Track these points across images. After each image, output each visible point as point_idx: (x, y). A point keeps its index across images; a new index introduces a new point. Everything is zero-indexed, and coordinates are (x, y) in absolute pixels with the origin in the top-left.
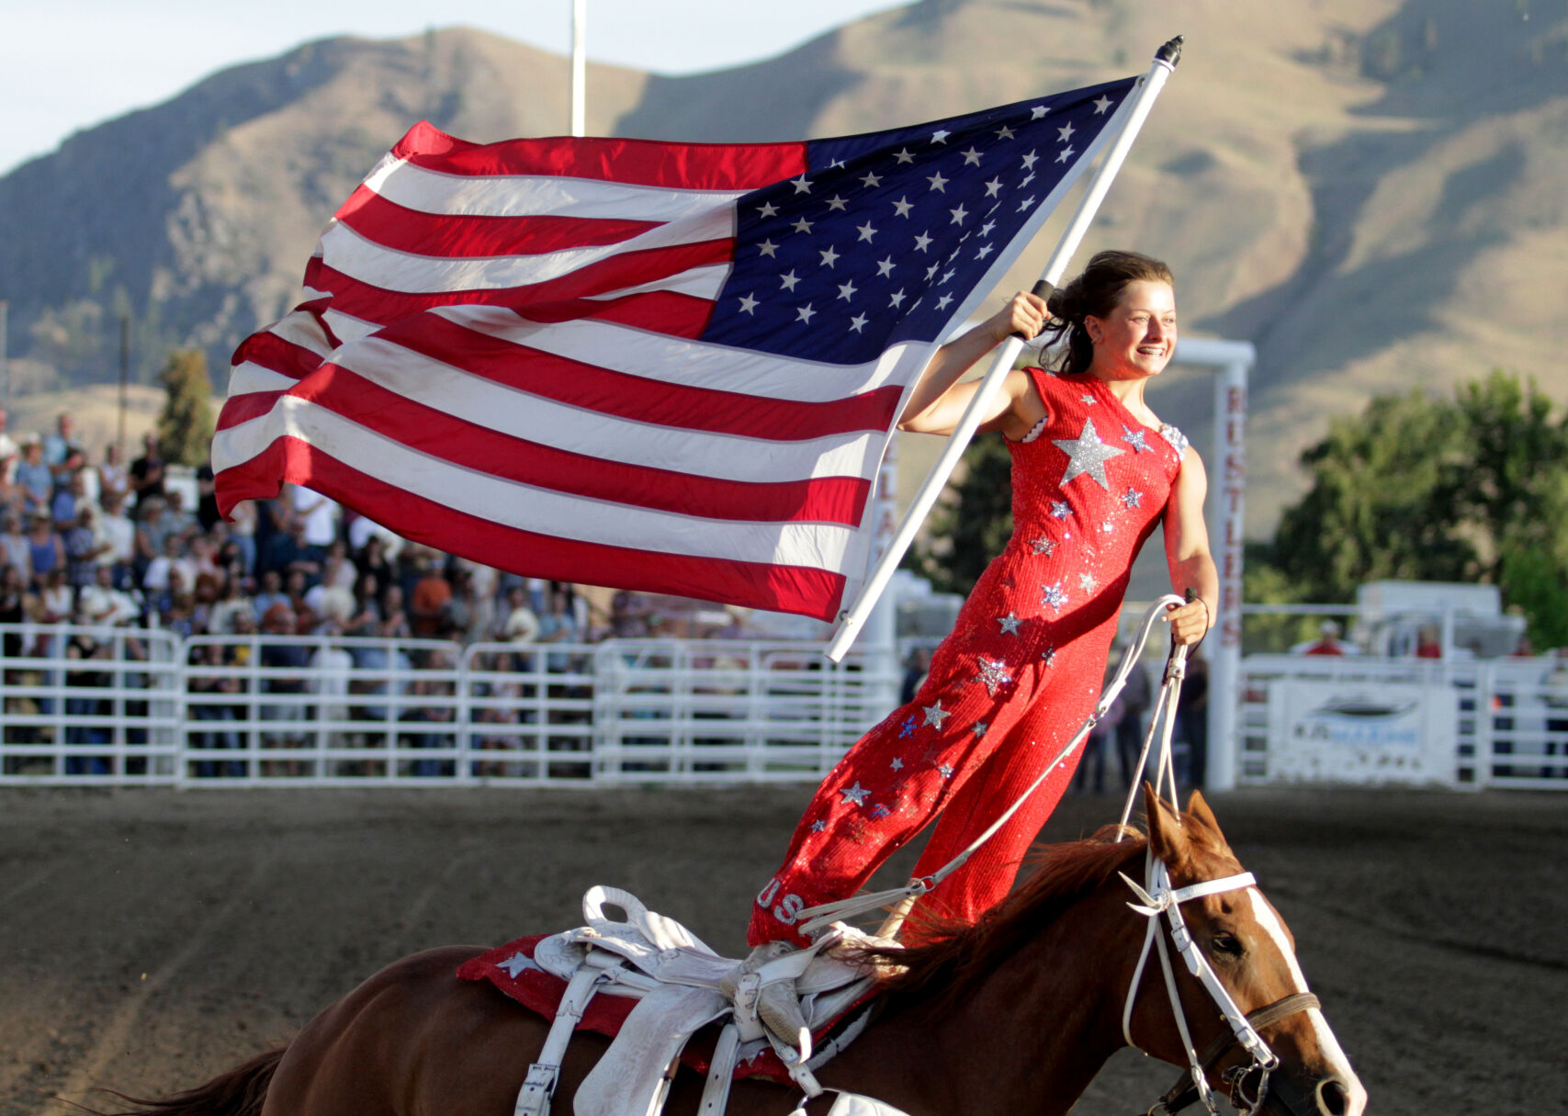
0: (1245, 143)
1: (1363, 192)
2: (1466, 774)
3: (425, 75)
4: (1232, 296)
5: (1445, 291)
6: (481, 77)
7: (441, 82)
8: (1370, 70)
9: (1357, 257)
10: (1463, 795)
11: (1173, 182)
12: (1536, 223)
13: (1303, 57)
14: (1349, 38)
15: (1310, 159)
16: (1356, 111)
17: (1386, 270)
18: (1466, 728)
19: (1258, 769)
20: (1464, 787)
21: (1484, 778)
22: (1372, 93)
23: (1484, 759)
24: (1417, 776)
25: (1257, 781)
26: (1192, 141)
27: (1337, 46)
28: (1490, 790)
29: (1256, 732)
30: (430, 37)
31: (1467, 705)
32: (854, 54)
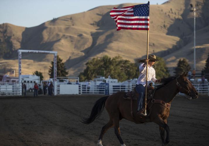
0: (86, 33)
1: (98, 38)
2: (80, 93)
3: (3, 28)
4: (85, 48)
5: (106, 47)
6: (9, 28)
7: (5, 28)
8: (98, 26)
9: (97, 44)
10: (80, 95)
11: (78, 37)
12: (115, 40)
13: (91, 24)
14: (96, 22)
15: (92, 34)
16: (97, 30)
17: (100, 45)
18: (80, 89)
19: (59, 93)
20: (80, 94)
21: (81, 93)
22: (98, 28)
23: (81, 92)
24: (75, 93)
25: (59, 94)
26: (80, 33)
27: (95, 23)
28: (82, 95)
29: (59, 90)
30: (3, 24)
31: (80, 86)
32: (46, 25)
